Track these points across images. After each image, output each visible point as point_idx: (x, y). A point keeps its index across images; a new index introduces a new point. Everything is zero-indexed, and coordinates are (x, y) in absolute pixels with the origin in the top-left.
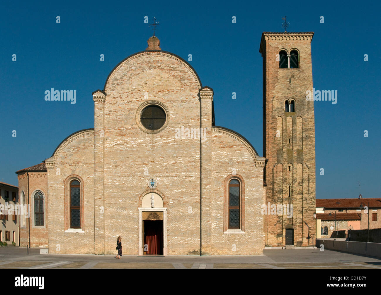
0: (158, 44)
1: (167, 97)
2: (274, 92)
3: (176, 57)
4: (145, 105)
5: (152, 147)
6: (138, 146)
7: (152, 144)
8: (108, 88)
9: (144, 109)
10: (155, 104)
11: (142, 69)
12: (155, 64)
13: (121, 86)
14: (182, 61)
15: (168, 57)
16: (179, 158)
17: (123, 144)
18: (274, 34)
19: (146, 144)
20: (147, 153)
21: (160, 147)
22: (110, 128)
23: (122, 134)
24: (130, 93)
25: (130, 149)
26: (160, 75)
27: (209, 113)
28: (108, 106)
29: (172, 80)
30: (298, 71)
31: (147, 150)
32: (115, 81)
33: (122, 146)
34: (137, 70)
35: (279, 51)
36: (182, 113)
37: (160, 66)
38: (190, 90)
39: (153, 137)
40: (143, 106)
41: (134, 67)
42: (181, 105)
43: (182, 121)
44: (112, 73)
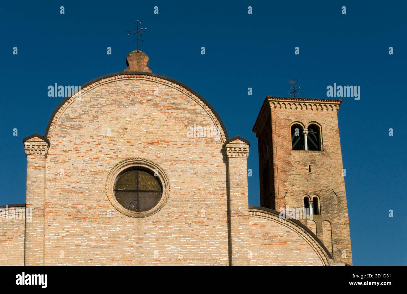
0: (145, 64)
1: (165, 154)
2: (286, 184)
3: (180, 86)
4: (124, 166)
5: (138, 241)
6: (110, 239)
7: (137, 236)
8: (53, 134)
9: (122, 173)
10: (141, 165)
11: (119, 104)
12: (141, 96)
13: (78, 131)
14: (190, 93)
15: (165, 86)
16: (188, 261)
17: (82, 235)
18: (283, 100)
19: (125, 234)
20: (128, 252)
21: (153, 242)
22: (56, 204)
23: (79, 216)
24: (94, 143)
25: (95, 244)
26: (150, 115)
27: (243, 182)
28: (52, 164)
29: (174, 125)
30: (321, 155)
31: (129, 247)
32: (68, 121)
33: (79, 238)
34: (109, 105)
35: (291, 125)
36: (192, 181)
37: (151, 100)
38: (206, 143)
39: (139, 224)
40: (120, 167)
41: (103, 99)
42: (191, 169)
43: (193, 196)
44: (62, 108)
